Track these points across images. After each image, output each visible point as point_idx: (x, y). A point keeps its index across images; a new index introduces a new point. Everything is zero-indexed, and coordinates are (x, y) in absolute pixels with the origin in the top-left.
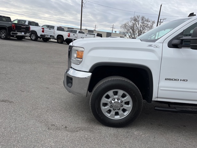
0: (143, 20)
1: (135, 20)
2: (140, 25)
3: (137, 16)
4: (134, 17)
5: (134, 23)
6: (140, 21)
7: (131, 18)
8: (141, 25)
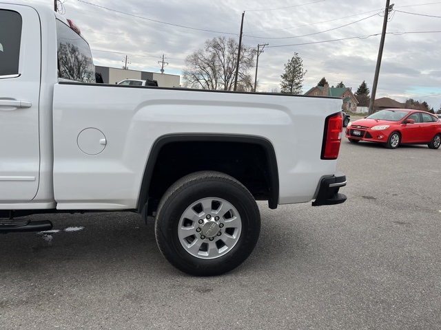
0: (231, 46)
1: (216, 46)
2: (226, 58)
3: (220, 39)
4: (214, 40)
5: (214, 53)
6: (227, 49)
7: (207, 42)
8: (229, 58)
